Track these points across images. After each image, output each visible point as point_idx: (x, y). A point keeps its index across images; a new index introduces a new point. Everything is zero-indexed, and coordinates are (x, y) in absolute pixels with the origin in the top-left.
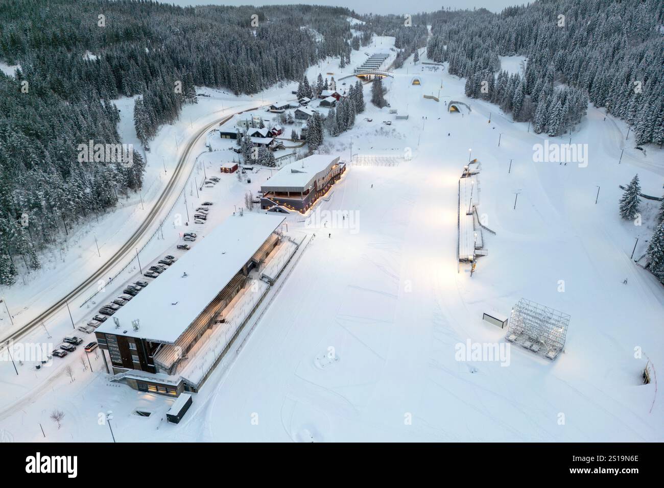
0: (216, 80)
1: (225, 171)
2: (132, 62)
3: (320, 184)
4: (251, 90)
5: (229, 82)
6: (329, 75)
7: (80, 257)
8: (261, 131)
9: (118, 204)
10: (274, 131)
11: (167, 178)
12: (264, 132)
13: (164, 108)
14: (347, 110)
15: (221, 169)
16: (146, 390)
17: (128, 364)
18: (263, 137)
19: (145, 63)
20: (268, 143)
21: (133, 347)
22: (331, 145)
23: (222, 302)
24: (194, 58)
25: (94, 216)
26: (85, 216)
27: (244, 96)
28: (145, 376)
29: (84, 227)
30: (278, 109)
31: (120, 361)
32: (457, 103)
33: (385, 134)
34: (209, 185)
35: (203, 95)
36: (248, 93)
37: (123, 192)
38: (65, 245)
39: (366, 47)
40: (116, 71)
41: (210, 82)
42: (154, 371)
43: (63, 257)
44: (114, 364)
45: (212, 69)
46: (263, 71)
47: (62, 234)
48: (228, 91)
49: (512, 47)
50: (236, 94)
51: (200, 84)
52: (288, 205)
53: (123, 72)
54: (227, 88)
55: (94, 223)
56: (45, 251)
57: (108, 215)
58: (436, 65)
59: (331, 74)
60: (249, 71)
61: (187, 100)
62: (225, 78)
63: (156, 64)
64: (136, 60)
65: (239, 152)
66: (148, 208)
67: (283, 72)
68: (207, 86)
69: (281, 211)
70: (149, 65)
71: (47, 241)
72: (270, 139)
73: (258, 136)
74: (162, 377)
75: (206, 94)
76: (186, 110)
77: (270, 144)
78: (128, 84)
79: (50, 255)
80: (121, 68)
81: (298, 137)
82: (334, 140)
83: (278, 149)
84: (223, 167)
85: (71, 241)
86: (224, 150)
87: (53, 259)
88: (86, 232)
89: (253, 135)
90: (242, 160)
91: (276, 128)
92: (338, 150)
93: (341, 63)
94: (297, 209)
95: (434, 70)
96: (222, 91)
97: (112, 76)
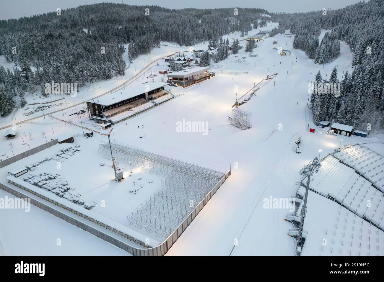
0: (172, 39)
1: (161, 73)
2: (136, 29)
3: (195, 78)
4: (189, 44)
5: (178, 40)
6: (233, 40)
7: (93, 91)
8: (181, 58)
9: (113, 79)
10: (189, 59)
11: (135, 73)
12: (182, 59)
13: (143, 48)
14: (223, 50)
15: (159, 72)
16: (98, 123)
17: (95, 114)
18: (182, 61)
19: (141, 30)
20: (183, 63)
21: (96, 107)
22: (213, 66)
23: (133, 105)
24: (163, 29)
25: (102, 80)
26: (99, 80)
27: (184, 47)
28: (99, 118)
29: (98, 83)
30: (196, 51)
31: (93, 113)
32: (286, 51)
33: (239, 62)
34: (151, 77)
35: (165, 45)
36: (187, 45)
37: (116, 75)
38: (89, 87)
39: (262, 28)
40: (127, 33)
41: (169, 40)
42: (102, 117)
43: (88, 90)
44: (91, 114)
45: (170, 34)
46: (196, 36)
47: (89, 84)
48: (177, 44)
49: (331, 24)
50: (181, 46)
51: (164, 40)
52: (178, 84)
53: (130, 33)
54: (177, 43)
55: (102, 83)
56: (82, 88)
57: (108, 81)
58: (291, 35)
59: (234, 39)
60: (188, 36)
61: (156, 46)
62: (176, 39)
63: (145, 31)
64: (137, 29)
65: (169, 66)
66: (123, 81)
67: (207, 37)
68: (168, 41)
69: (174, 86)
70: (142, 31)
71: (83, 85)
72: (184, 62)
73: (180, 60)
74: (104, 119)
75: (166, 45)
76: (154, 50)
77: (184, 63)
78: (131, 38)
79: (83, 89)
80: (130, 32)
81: (198, 62)
82: (215, 65)
83: (187, 67)
84: (160, 71)
85: (91, 86)
86: (164, 65)
87: (84, 90)
88: (98, 85)
89: (178, 60)
90: (170, 70)
91: (190, 58)
92: (215, 68)
93: (242, 34)
94: (181, 86)
95: (290, 37)
96: (174, 44)
97: (126, 35)
